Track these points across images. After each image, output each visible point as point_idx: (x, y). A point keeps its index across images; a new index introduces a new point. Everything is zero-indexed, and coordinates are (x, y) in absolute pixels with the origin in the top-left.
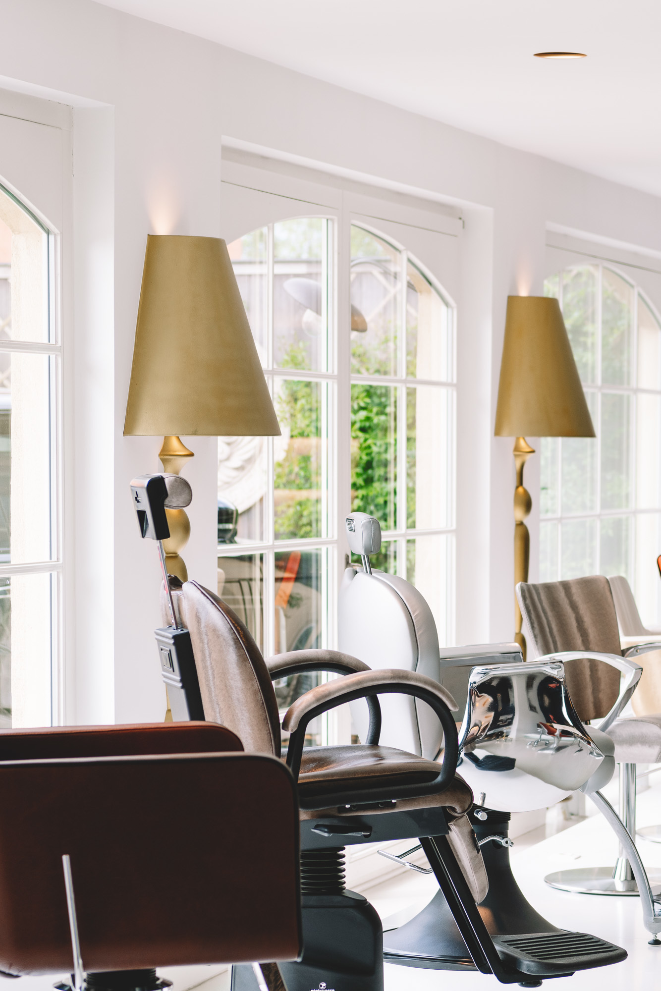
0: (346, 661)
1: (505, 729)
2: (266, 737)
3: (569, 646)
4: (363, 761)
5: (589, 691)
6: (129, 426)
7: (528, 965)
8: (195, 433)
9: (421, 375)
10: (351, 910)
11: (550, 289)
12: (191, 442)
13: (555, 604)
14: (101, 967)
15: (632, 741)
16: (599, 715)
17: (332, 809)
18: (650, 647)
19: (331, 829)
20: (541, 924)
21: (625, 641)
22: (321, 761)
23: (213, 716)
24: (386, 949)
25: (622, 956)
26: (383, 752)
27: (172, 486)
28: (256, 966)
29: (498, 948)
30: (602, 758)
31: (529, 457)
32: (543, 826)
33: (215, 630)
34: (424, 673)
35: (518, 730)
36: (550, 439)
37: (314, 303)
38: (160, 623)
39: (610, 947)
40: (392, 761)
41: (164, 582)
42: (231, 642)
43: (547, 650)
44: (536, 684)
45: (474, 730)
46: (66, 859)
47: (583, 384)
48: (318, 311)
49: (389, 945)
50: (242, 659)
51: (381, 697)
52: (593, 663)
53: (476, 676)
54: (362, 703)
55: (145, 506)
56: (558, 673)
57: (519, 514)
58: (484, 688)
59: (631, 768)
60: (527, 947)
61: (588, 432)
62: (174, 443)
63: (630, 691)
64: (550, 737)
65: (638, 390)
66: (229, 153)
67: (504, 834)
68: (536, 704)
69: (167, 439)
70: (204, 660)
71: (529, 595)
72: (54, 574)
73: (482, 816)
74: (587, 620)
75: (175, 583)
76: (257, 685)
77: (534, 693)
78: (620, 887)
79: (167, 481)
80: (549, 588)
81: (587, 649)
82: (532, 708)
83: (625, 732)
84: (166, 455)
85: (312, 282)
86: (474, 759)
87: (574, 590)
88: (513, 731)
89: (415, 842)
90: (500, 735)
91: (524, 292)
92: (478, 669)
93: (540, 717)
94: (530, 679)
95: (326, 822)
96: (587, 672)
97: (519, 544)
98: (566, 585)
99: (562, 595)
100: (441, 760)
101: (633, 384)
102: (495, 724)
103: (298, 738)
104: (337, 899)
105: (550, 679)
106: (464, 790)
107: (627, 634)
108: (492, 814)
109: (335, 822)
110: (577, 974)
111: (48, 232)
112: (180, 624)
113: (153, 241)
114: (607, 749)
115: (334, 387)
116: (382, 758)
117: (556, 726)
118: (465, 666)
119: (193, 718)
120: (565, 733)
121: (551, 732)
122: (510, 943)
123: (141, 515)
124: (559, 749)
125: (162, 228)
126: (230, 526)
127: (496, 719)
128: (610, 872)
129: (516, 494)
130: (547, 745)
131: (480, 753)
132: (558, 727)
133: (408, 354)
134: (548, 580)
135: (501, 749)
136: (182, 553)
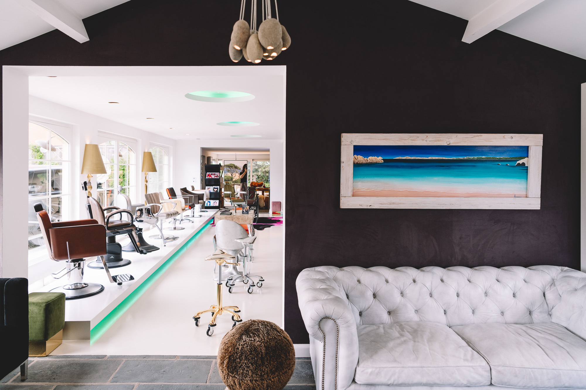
0: (116, 208)
1: (142, 216)
2: (103, 220)
3: (152, 203)
4: (119, 223)
5: (155, 209)
6: (82, 172)
7: (144, 251)
8: (93, 174)
9: (130, 163)
10: (117, 245)
11: (151, 151)
12: (92, 175)
13: (150, 197)
14: (73, 258)
15: (162, 216)
16: (157, 213)
17: (114, 230)
18: (165, 202)
19: (113, 233)
20: (147, 244)
21: (161, 201)
22: (112, 223)
23: (94, 218)
24: (122, 250)
25: (159, 249)
26: (122, 221)
27: (88, 183)
28: (100, 256)
29: (140, 249)
30: (156, 220)
31: (147, 175)
32: (150, 228)
33: (94, 204)
34: (129, 209)
35: (144, 216)
36: (150, 172)
37: (113, 152)
38: (86, 203)
39: (157, 248)
40: (124, 222)
41: (87, 197)
42: (97, 206)
43: (149, 204)
44: (146, 210)
45: (137, 216)
46: (67, 242)
47: (155, 164)
48: (114, 154)
49: (123, 249)
50: (99, 208)
51: (122, 213)
52: (156, 205)
53: (137, 208)
54: (119, 214)
55: (83, 186)
56: (150, 208)
57: (146, 183)
58: (139, 210)
59: (162, 220)
60: (144, 249)
61: (156, 171)
62: (90, 175)
63: (161, 209)
64: (148, 217)
65: (164, 165)
66: (99, 131)
67: (142, 231)
68: (146, 212)
69: (88, 175)
70: (93, 209)
71: (146, 196)
72: (69, 195)
73: (138, 229)
74: (155, 199)
75: (88, 197)
76: (101, 212)
77: (146, 211)
78: (160, 238)
79: (87, 182)
80: (149, 194)
81: (155, 203)
82: (146, 213)
83: (161, 215)
84: (88, 177)
85: (113, 150)
86: (137, 221)
87: (153, 195)
88: (143, 216)
89: (127, 234)
90: (141, 217)
91: (146, 151)
92: (137, 207)
93: (147, 214)
94: (146, 209)
95: (113, 232)
96: (155, 206)
97: (146, 187)
98: (152, 194)
99: (151, 195)
100: (131, 222)
101: (163, 164)
102: (140, 215)
103: (108, 220)
104: (115, 243)
105: (149, 209)
106: (134, 226)
107: (161, 200)
108: (139, 229)
109: (114, 232)
110: (152, 252)
111: (69, 144)
112: (89, 203)
113: (86, 145)
114: (157, 218)
115: (116, 166)
116: (122, 222)
117: (149, 215)
118: (136, 207)
119: (91, 218)
120: (151, 216)
121: (149, 216)
122: (142, 248)
123: (83, 187)
124: (150, 218)
125: (88, 143)
126: (101, 186)
127: (140, 214)
128: (159, 235)
129: (145, 180)
130: (148, 218)
131: (138, 220)
132: (150, 215)
133: (128, 158)
134: (149, 193)
135: (141, 219)
136: (91, 191)
